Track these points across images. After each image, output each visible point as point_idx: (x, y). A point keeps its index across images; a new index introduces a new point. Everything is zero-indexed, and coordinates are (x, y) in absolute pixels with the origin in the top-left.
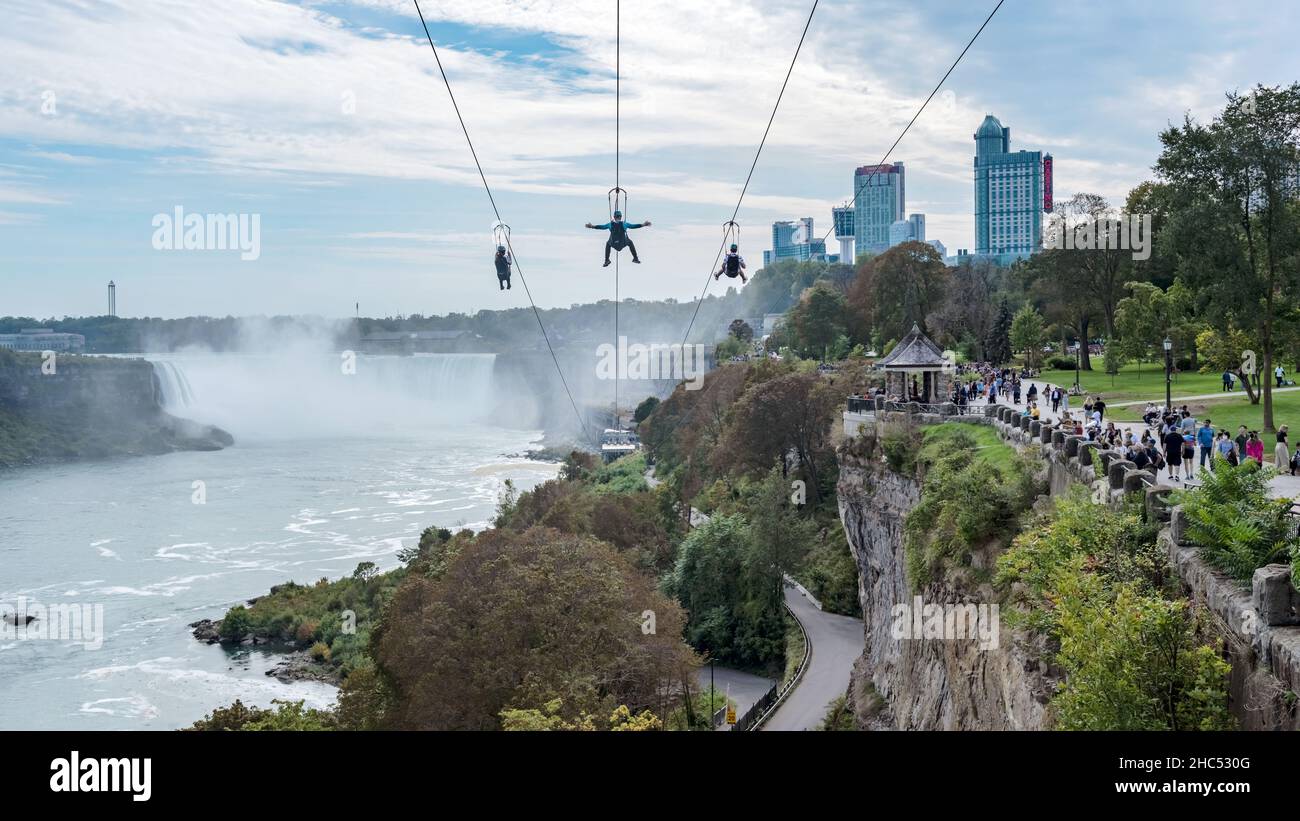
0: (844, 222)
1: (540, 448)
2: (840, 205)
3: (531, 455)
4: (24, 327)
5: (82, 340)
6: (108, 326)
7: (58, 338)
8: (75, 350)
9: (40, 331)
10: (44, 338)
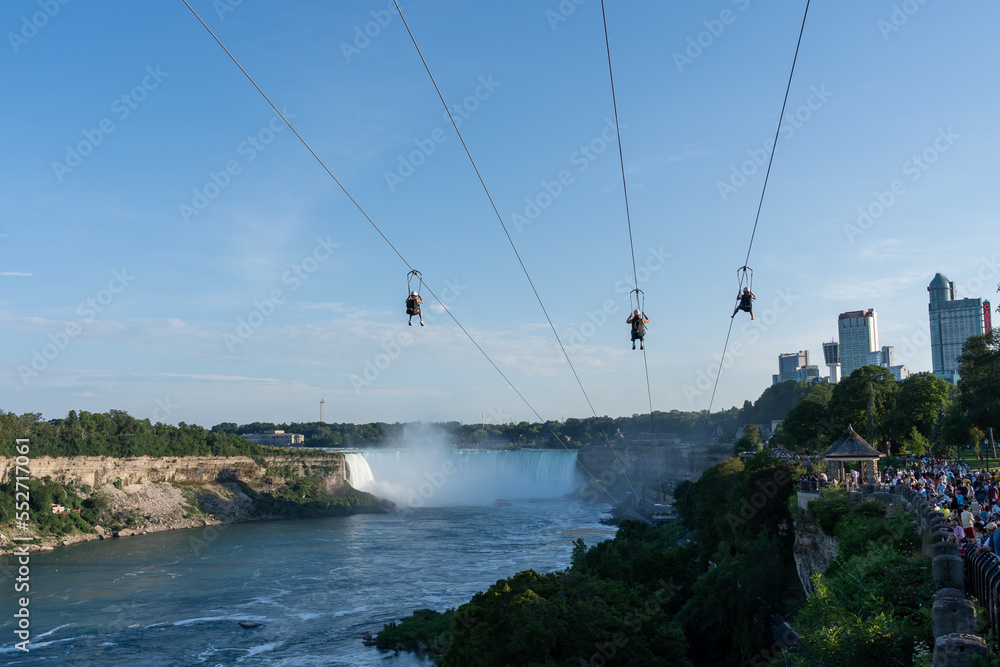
0: (831, 352)
1: (610, 516)
2: (828, 341)
3: (603, 522)
4: (266, 429)
5: (302, 438)
6: (319, 429)
7: (287, 437)
8: (297, 445)
9: (276, 432)
10: (278, 437)
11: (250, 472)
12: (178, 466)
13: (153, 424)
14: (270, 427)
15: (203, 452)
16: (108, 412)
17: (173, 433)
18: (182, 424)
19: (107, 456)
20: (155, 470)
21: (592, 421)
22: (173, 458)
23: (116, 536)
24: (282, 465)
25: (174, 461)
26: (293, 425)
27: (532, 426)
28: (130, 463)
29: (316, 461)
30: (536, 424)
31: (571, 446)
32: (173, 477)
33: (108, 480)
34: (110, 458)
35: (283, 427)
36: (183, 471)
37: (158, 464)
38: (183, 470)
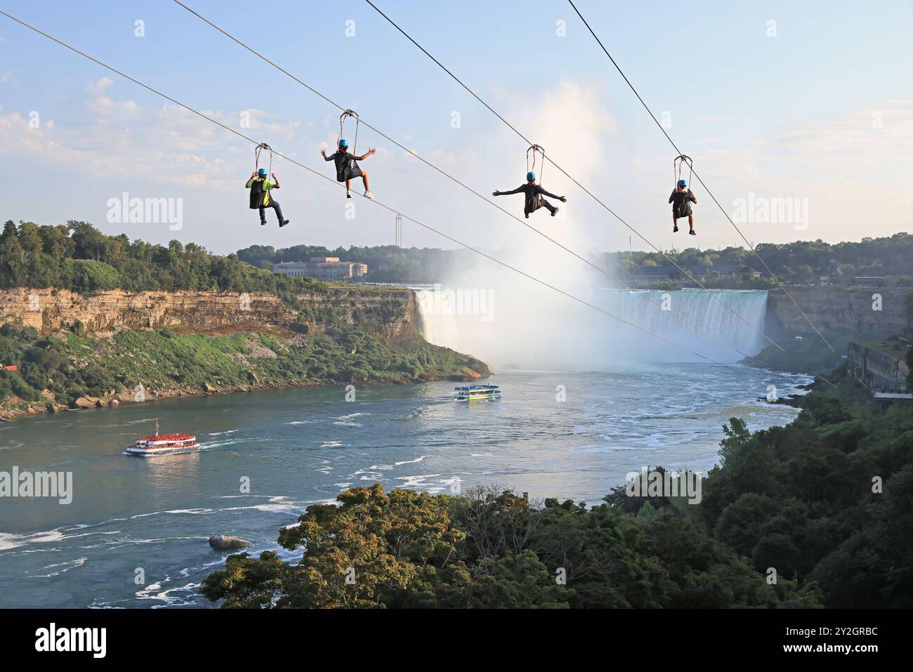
4: (314, 255)
5: (364, 269)
6: (390, 256)
7: (342, 267)
8: (356, 279)
9: (328, 259)
10: (330, 266)
11: (276, 314)
12: (167, 305)
13: (131, 242)
14: (321, 252)
15: (205, 286)
16: (65, 224)
17: (161, 257)
18: (174, 244)
19: (60, 288)
20: (132, 310)
21: (799, 247)
22: (158, 294)
23: (72, 405)
24: (322, 306)
25: (162, 298)
26: (353, 249)
27: (703, 255)
28: (94, 300)
29: (372, 302)
30: (709, 252)
31: (759, 286)
32: (162, 321)
33: (62, 325)
34: (63, 292)
35: (339, 253)
36: (176, 312)
37: (138, 302)
38: (176, 310)
